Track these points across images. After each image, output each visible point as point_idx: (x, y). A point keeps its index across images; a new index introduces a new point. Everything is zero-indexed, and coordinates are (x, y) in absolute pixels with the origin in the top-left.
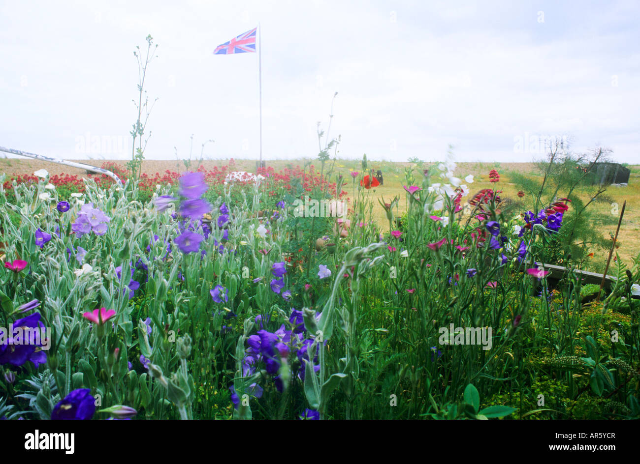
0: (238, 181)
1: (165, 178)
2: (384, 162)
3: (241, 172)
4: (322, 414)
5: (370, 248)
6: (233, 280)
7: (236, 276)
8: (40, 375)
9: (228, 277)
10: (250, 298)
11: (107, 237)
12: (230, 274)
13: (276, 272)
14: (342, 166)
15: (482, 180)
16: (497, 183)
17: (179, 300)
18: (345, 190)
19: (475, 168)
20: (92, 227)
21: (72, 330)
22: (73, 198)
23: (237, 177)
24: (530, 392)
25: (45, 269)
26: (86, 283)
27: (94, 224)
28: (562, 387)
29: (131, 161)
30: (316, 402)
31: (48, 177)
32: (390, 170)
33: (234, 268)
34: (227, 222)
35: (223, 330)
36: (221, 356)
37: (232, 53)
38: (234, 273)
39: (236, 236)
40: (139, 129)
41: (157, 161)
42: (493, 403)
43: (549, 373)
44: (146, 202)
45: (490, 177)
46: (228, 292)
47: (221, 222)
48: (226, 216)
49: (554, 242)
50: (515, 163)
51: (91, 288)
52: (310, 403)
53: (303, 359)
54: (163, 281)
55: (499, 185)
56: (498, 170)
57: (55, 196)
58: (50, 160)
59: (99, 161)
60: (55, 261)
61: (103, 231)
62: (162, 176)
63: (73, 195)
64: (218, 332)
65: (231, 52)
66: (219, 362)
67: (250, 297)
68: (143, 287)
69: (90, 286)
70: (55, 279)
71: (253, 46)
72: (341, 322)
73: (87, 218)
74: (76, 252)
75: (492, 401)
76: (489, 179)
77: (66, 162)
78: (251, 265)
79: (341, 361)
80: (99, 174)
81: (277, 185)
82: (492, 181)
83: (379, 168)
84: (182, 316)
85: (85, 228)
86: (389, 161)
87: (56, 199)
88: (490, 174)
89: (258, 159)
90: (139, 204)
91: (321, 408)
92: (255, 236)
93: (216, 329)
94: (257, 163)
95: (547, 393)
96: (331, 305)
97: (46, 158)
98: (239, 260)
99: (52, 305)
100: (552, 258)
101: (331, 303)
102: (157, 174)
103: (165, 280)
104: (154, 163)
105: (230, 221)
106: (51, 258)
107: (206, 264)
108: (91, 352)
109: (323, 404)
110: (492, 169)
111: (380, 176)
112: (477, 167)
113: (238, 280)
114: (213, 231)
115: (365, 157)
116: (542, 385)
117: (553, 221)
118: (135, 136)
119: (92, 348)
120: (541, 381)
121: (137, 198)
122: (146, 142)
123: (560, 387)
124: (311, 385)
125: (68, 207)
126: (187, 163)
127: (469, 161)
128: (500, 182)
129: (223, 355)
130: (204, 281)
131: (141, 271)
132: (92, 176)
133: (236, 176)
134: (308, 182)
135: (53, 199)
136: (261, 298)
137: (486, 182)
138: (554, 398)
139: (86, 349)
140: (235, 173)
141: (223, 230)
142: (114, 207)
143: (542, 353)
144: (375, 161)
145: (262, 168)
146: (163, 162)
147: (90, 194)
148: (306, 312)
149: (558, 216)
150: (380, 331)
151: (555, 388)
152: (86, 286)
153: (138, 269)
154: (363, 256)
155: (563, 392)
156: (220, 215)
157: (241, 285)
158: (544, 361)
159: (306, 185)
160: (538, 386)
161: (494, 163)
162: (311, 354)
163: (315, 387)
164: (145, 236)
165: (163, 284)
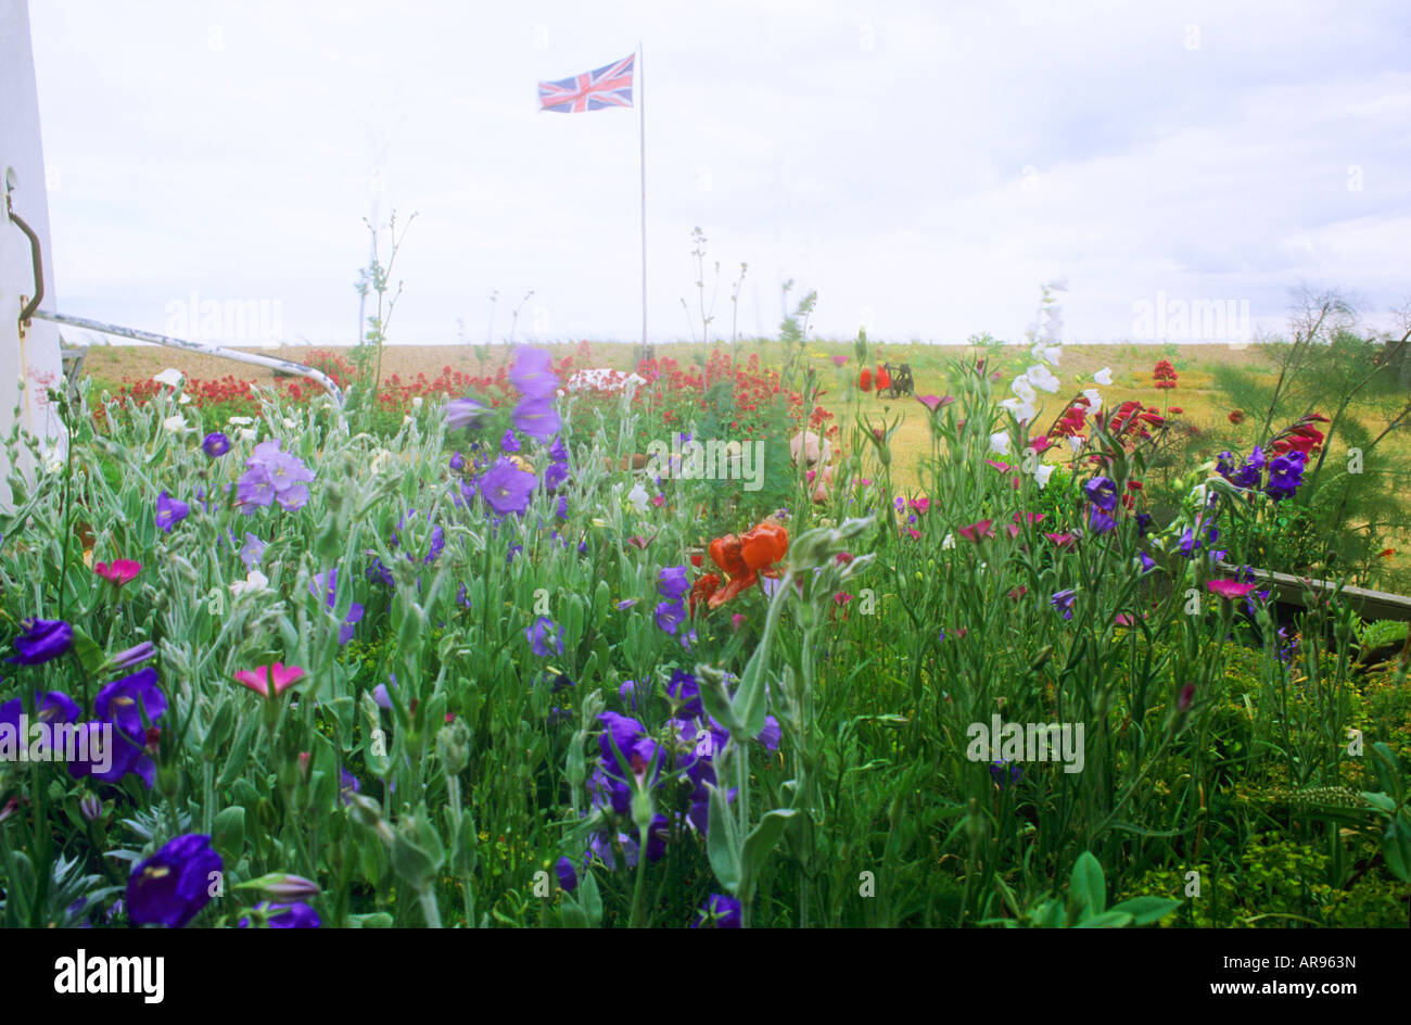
0: (595, 389)
1: (439, 385)
2: (915, 344)
3: (602, 371)
4: (746, 904)
5: (844, 531)
6: (574, 605)
7: (582, 598)
8: (153, 809)
9: (564, 600)
10: (612, 648)
11: (303, 515)
12: (567, 592)
13: (670, 589)
14: (822, 355)
15: (1134, 383)
16: (1171, 390)
17: (447, 651)
18: (827, 408)
19: (1121, 357)
20: (276, 493)
21: (216, 714)
22: (234, 427)
23: (593, 381)
24: (1239, 869)
25: (166, 580)
26: (246, 611)
27: (281, 487)
28: (1315, 857)
29: (356, 347)
30: (732, 878)
31: (182, 383)
32: (930, 363)
33: (577, 579)
34: (566, 480)
35: (552, 717)
36: (548, 773)
37: (582, 110)
38: (578, 592)
39: (581, 509)
40: (377, 278)
41: (420, 348)
42: (1146, 890)
43: (1285, 824)
44: (387, 436)
45: (1156, 378)
46: (562, 632)
47: (553, 478)
48: (562, 466)
49: (1300, 524)
50: (1213, 346)
51: (257, 623)
52: (721, 880)
53: (704, 782)
54: (412, 605)
55: (1174, 394)
56: (1173, 361)
57: (197, 423)
58: (192, 348)
59: (298, 348)
60: (188, 563)
61: (297, 500)
62: (431, 380)
63: (234, 420)
64: (541, 720)
65: (580, 109)
66: (545, 788)
67: (611, 644)
68: (383, 622)
69: (254, 619)
70: (188, 603)
71: (627, 94)
72: (780, 699)
73: (266, 472)
74: (237, 546)
75: (1143, 885)
76: (1153, 382)
77: (224, 352)
78: (614, 576)
79: (785, 787)
80: (298, 376)
81: (679, 398)
82: (1159, 386)
83: (905, 358)
84: (464, 685)
85: (261, 494)
86: (928, 342)
87: (200, 429)
88: (1157, 370)
89: (639, 341)
90: (373, 441)
91: (744, 891)
92: (623, 510)
93: (537, 716)
94: (636, 349)
95: (1280, 872)
96: (761, 661)
97: (185, 344)
98: (587, 563)
99: (174, 660)
100: (1296, 560)
101: (762, 655)
102: (421, 375)
103: (417, 606)
104: (412, 352)
105: (571, 478)
106: (178, 558)
107: (519, 571)
108: (259, 763)
109: (747, 882)
110: (1159, 359)
111: (906, 376)
112: (1126, 354)
113: (585, 606)
114: (536, 499)
115: (862, 335)
116: (1267, 853)
117: (1283, 472)
118: (364, 291)
119: (261, 755)
120: (1265, 842)
121: (368, 428)
122: (392, 305)
123: (1312, 859)
124: (721, 838)
125: (226, 448)
126: (482, 353)
127: (1107, 341)
128: (1180, 390)
129: (552, 772)
130: (514, 608)
131: (379, 587)
132: (284, 382)
133: (589, 377)
134: (749, 392)
135: (192, 430)
136: (636, 647)
137: (1143, 388)
138: (1295, 883)
139: (250, 758)
140: (588, 372)
141: (557, 496)
142: (321, 446)
143: (1269, 778)
144: (897, 344)
145: (647, 361)
146: (433, 349)
147: (269, 419)
148: (705, 675)
149: (1294, 458)
150: (889, 721)
151: (1298, 861)
152: (248, 617)
153: (373, 582)
154: (829, 549)
155: (1318, 870)
156: (549, 463)
157: (592, 617)
158: (1271, 795)
159: (744, 397)
160: (1257, 856)
161: (1165, 346)
162: (721, 770)
163: (731, 844)
164: (387, 511)
165: (412, 614)
